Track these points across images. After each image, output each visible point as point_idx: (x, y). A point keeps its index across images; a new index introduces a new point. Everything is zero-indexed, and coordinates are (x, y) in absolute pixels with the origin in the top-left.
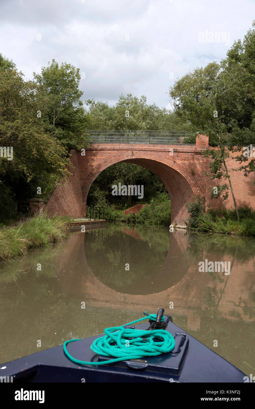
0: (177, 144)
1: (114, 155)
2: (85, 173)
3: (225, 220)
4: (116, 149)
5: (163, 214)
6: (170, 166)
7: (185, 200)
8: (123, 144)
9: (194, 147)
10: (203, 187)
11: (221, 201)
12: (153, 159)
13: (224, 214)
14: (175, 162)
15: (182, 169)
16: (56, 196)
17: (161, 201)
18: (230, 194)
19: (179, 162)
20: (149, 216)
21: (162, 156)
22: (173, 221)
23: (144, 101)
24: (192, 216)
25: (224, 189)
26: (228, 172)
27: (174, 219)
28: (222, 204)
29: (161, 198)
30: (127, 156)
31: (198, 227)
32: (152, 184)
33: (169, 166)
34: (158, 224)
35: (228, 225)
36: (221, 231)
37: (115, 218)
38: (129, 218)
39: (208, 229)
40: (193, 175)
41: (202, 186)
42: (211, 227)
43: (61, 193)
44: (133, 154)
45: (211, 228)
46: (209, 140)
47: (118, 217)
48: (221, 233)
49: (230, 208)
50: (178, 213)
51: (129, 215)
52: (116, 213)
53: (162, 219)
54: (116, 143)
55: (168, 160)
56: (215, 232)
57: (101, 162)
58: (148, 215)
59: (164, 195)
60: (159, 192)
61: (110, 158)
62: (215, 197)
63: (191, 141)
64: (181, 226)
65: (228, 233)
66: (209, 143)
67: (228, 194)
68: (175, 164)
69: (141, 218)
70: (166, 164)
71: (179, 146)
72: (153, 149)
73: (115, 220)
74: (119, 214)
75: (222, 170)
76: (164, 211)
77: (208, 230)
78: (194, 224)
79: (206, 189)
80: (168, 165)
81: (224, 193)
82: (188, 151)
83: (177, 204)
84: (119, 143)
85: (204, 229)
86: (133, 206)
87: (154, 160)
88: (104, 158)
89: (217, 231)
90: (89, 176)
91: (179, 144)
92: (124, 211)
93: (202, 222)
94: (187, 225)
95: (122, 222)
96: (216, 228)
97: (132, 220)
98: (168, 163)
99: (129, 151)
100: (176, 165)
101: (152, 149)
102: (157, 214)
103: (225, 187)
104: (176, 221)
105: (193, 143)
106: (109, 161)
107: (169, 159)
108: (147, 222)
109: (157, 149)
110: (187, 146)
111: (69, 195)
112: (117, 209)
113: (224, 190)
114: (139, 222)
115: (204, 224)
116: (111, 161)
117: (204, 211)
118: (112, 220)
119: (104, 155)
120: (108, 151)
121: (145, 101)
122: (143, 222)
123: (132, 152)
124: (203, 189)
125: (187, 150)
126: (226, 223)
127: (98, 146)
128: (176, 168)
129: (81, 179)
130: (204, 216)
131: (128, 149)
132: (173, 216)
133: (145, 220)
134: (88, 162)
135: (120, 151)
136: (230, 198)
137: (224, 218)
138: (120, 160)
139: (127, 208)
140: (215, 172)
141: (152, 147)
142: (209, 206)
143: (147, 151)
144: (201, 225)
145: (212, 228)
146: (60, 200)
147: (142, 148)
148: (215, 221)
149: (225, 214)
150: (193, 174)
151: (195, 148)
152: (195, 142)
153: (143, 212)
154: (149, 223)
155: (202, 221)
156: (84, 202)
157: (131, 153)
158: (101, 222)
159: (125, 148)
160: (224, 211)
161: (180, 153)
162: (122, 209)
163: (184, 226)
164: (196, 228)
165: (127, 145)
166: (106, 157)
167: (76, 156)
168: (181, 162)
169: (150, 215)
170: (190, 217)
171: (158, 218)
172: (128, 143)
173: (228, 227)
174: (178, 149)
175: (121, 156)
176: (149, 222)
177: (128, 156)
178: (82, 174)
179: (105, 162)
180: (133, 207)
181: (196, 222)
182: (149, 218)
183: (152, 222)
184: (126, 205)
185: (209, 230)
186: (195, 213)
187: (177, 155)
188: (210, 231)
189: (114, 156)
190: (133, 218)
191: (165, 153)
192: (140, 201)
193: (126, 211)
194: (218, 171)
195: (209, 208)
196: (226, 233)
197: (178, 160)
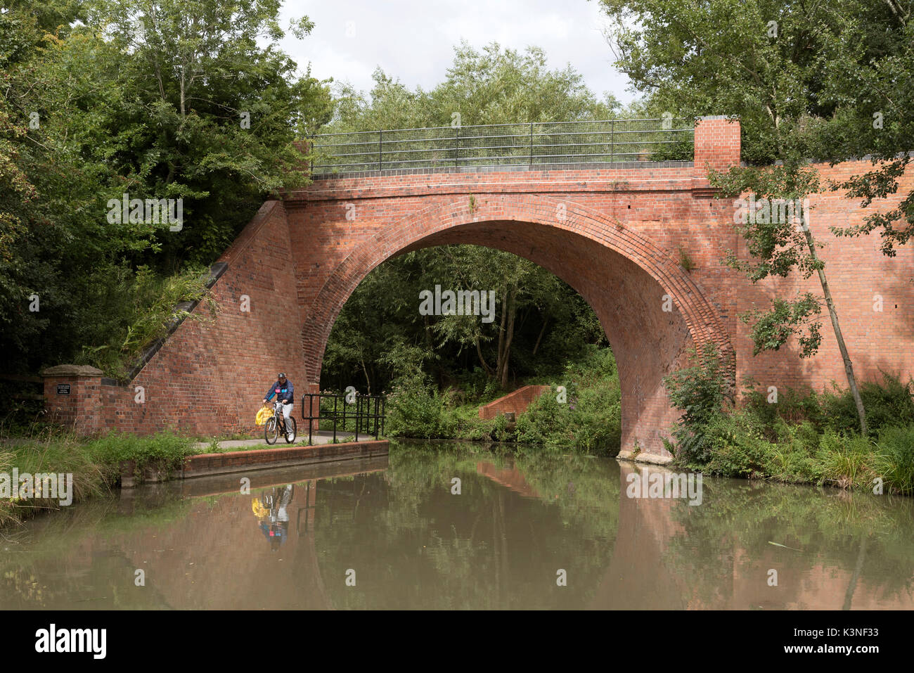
0: (626, 166)
1: (409, 214)
2: (315, 278)
3: (813, 433)
4: (416, 194)
5: (601, 416)
6: (606, 244)
7: (666, 365)
8: (440, 175)
9: (689, 170)
10: (726, 314)
11: (794, 362)
12: (544, 223)
13: (807, 409)
14: (622, 228)
15: (648, 251)
16: (176, 356)
17: (599, 374)
18: (827, 333)
19: (635, 227)
20: (558, 422)
21: (577, 211)
22: (626, 438)
23: (538, 63)
24: (689, 419)
25: (803, 313)
26: (817, 249)
27: (629, 431)
28: (800, 373)
29: (600, 363)
30: (453, 216)
31: (709, 459)
32: (573, 319)
33: (601, 242)
34: (584, 448)
35: (825, 451)
36: (798, 477)
37: (452, 432)
38: (496, 430)
39: (749, 466)
40: (688, 270)
41: (723, 311)
42: (757, 459)
43: (205, 348)
44: (474, 208)
45: (759, 463)
46: (743, 145)
47: (460, 428)
48: (798, 483)
49: (831, 388)
50: (643, 409)
51: (495, 422)
52: (455, 416)
53: (599, 430)
54: (415, 172)
55: (595, 223)
56: (777, 481)
57: (367, 238)
58: (554, 417)
59: (609, 355)
60: (595, 346)
61: (398, 224)
62: (770, 347)
63: (678, 152)
64: (654, 458)
65: (827, 485)
66: (742, 156)
67: (819, 331)
68: (623, 236)
69: (533, 430)
70: (589, 236)
71: (633, 172)
72: (544, 185)
73: (450, 438)
74: (463, 416)
75: (793, 243)
76: (606, 404)
77: (750, 470)
78: (694, 449)
79: (738, 320)
80: (596, 239)
81: (803, 330)
82: (668, 188)
83: (640, 379)
84: (426, 171)
85: (734, 467)
86: (510, 391)
87: (549, 223)
88: (378, 226)
89: (782, 476)
90: (326, 288)
91: (633, 166)
92: (481, 408)
93: (726, 442)
94: (672, 451)
95: (474, 445)
96: (778, 463)
97: (505, 435)
98: (598, 235)
99: (459, 197)
100: (626, 238)
101: (540, 185)
102: (584, 416)
103: (809, 305)
104: (636, 438)
105: (684, 157)
106: (393, 234)
107: (599, 219)
108: (551, 443)
109: (557, 185)
110: (661, 170)
111: (241, 355)
112: (458, 402)
113: (804, 318)
114: (527, 443)
115: (731, 447)
116: (401, 235)
117: (734, 403)
118: (442, 437)
119: (377, 214)
120: (388, 201)
121: (542, 64)
122: (541, 443)
123: (471, 199)
124: (727, 320)
125: (663, 182)
126: (816, 445)
127: (355, 185)
128: (628, 250)
129: (303, 300)
130: (733, 419)
131: (458, 190)
132: (628, 422)
133: (547, 436)
134: (324, 240)
135: (428, 198)
136: (828, 349)
137: (806, 425)
138: (429, 228)
139: (493, 396)
140: (768, 252)
141: (539, 180)
142: (750, 382)
143: (521, 193)
144: (721, 453)
145: (764, 466)
146: (200, 372)
147: (504, 186)
148: (773, 437)
149: (810, 411)
150: (688, 266)
151: (691, 176)
152: (693, 155)
153: (540, 410)
154: (557, 444)
155: (725, 438)
156: (310, 379)
157: (468, 204)
158: (365, 447)
159: (447, 189)
160: (805, 399)
161: (639, 197)
162: (474, 401)
163: (665, 455)
164: (703, 462)
165: (453, 175)
166: (382, 220)
167: (285, 222)
168: (641, 227)
169: (560, 420)
170: (680, 425)
171: (585, 429)
172: (458, 171)
173: (826, 461)
174: (630, 181)
175: (433, 217)
176: (558, 441)
177: (455, 215)
178: (306, 282)
179: (379, 240)
180: (512, 395)
181: (702, 442)
182: (557, 430)
183: (566, 442)
184: (487, 389)
185: (750, 473)
186: (697, 407)
187: (628, 204)
188: (757, 473)
189: (412, 217)
190: (507, 430)
191: (584, 198)
192: (536, 376)
193: (488, 406)
194: (778, 247)
195: (749, 391)
196: (819, 483)
197: (633, 220)
